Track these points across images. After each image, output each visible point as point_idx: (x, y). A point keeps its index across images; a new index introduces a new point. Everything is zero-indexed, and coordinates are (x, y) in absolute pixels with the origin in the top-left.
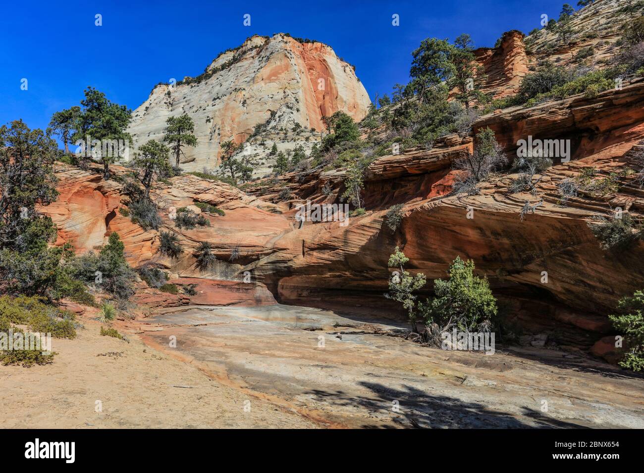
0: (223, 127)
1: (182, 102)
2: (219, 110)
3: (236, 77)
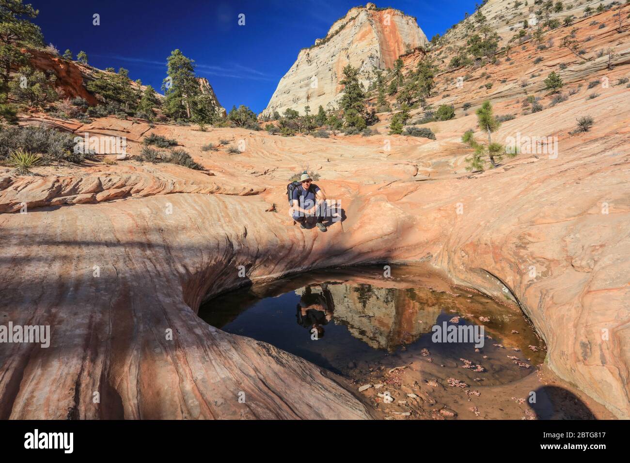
0: (338, 73)
2: (335, 63)
3: (343, 41)
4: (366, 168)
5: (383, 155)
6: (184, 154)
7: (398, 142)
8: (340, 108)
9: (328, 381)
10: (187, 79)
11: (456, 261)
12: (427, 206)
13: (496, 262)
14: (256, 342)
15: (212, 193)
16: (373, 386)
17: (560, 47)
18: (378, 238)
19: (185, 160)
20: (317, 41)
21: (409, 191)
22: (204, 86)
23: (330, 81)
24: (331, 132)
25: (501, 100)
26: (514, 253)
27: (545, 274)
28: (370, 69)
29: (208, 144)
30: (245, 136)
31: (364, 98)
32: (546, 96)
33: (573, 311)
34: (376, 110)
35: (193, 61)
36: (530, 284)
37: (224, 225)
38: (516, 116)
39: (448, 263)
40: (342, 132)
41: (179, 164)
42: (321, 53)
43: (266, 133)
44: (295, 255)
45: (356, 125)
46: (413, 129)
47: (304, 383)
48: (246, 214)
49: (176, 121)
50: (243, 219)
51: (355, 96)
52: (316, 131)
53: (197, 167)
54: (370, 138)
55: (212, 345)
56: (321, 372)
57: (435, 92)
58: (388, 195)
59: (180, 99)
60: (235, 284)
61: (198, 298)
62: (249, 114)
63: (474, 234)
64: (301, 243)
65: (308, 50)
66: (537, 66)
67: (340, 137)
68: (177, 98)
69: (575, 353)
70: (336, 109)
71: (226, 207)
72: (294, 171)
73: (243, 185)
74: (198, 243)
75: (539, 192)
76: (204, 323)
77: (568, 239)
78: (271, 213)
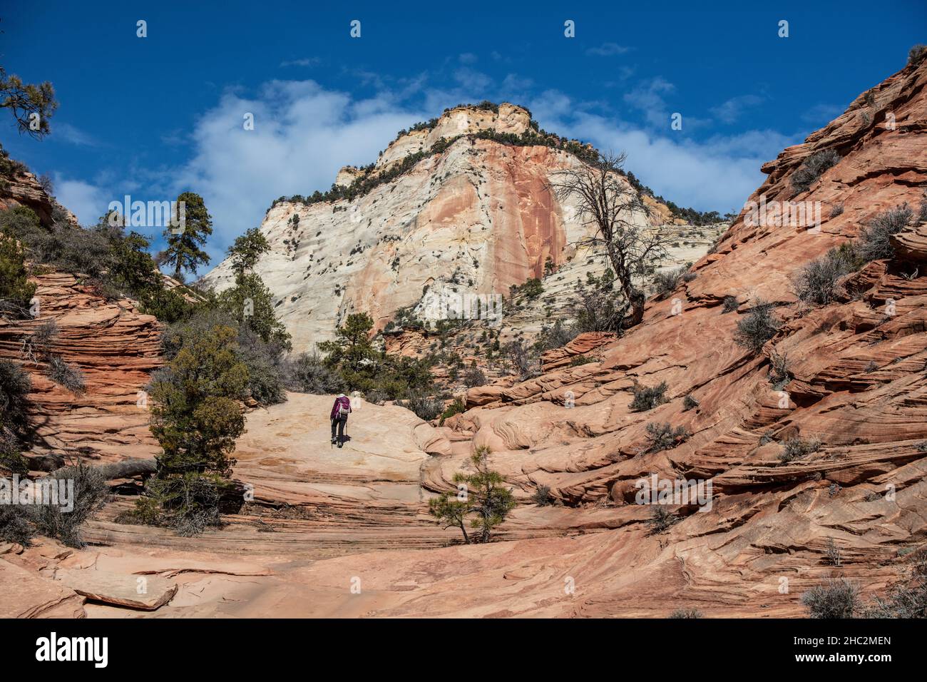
0: (358, 305)
1: (313, 243)
2: (356, 273)
3: (395, 209)
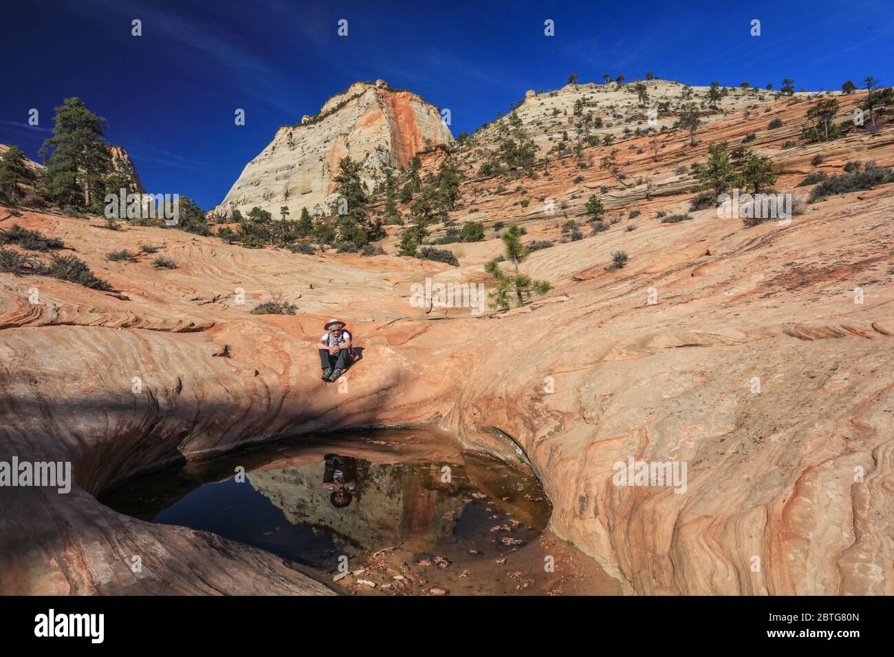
0: (332, 165)
1: (302, 142)
2: (329, 151)
3: (341, 123)
4: (364, 299)
5: (388, 283)
6: (77, 263)
7: (409, 267)
8: (332, 214)
9: (294, 572)
10: (89, 146)
11: (467, 419)
12: (438, 352)
13: (509, 419)
14: (192, 531)
15: (125, 326)
16: (351, 573)
17: (601, 167)
18: (374, 393)
19: (77, 273)
20: (305, 119)
21: (416, 332)
22: (118, 160)
23: (320, 175)
24: (317, 246)
25: (538, 222)
26: (529, 406)
27: (558, 429)
28: (377, 165)
29: (119, 251)
30: (184, 242)
31: (368, 203)
32: (587, 222)
33: (577, 466)
34: (383, 221)
35: (102, 119)
36: (542, 441)
37: (145, 375)
38: (555, 243)
39: (459, 423)
40: (334, 247)
41: (65, 278)
42: (310, 136)
43: (218, 241)
44: (255, 419)
45: (354, 239)
46: (429, 250)
47: (259, 577)
48: (183, 359)
49: (62, 209)
50: (176, 366)
51: (355, 199)
52: (297, 244)
53: (99, 286)
54: (373, 258)
55: (125, 539)
56: (284, 563)
57: (461, 205)
58: (389, 337)
59: (74, 174)
60: (159, 462)
61: (97, 483)
62: (193, 210)
63: (490, 387)
64: (265, 402)
65: (291, 128)
66: (577, 186)
67: (331, 255)
68: (69, 173)
69: (574, 509)
70: (326, 215)
71: (149, 349)
72: (259, 299)
73: (178, 316)
74: (101, 402)
75: (563, 336)
76: (111, 512)
77: (583, 389)
78: (222, 358)
